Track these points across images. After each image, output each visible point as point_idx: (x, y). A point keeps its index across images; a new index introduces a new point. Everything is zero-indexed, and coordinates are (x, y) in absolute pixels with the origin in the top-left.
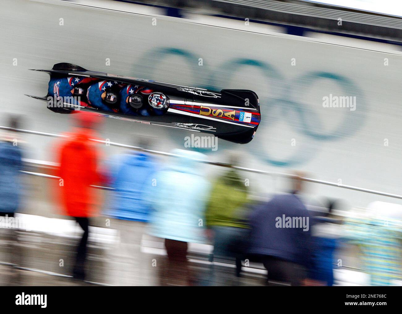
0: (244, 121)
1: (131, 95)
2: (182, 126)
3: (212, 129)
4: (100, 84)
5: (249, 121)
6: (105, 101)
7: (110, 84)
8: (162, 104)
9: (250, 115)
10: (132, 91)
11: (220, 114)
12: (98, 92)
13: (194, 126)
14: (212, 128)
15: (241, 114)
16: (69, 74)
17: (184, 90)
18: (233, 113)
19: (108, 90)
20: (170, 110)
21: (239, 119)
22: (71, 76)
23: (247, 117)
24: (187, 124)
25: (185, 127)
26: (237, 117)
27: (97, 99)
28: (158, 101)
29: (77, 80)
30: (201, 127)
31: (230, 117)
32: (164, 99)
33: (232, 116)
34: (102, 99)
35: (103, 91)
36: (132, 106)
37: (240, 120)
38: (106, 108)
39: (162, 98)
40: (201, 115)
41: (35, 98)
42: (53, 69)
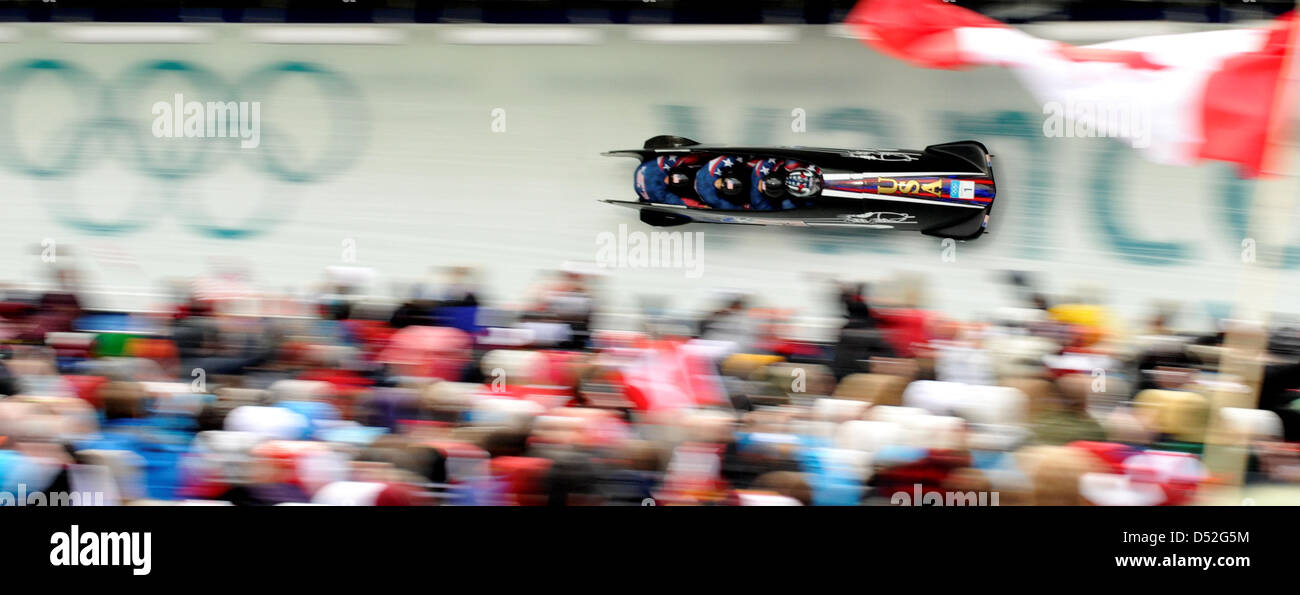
0: (960, 197)
1: (764, 177)
2: (857, 220)
3: (908, 220)
4: (712, 163)
5: (970, 195)
6: (722, 193)
7: (728, 163)
8: (808, 187)
9: (971, 185)
10: (765, 170)
11: (914, 188)
12: (708, 179)
13: (875, 216)
14: (907, 216)
15: (954, 184)
16: (657, 151)
17: (852, 155)
18: (939, 184)
19: (726, 173)
20: (826, 193)
21: (949, 194)
22: (660, 154)
23: (965, 190)
24: (862, 216)
25: (863, 221)
26: (946, 191)
27: (709, 190)
28: (798, 184)
29: (673, 158)
30: (888, 217)
31: (933, 192)
32: (809, 178)
33: (937, 189)
34: (716, 188)
35: (718, 177)
36: (769, 195)
37: (952, 196)
38: (725, 204)
39: (805, 176)
40: (881, 194)
41: (611, 202)
42: (645, 147)
